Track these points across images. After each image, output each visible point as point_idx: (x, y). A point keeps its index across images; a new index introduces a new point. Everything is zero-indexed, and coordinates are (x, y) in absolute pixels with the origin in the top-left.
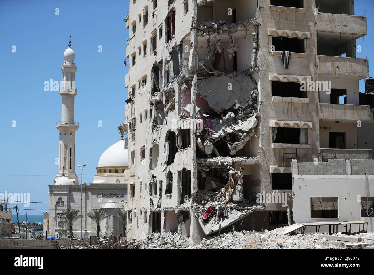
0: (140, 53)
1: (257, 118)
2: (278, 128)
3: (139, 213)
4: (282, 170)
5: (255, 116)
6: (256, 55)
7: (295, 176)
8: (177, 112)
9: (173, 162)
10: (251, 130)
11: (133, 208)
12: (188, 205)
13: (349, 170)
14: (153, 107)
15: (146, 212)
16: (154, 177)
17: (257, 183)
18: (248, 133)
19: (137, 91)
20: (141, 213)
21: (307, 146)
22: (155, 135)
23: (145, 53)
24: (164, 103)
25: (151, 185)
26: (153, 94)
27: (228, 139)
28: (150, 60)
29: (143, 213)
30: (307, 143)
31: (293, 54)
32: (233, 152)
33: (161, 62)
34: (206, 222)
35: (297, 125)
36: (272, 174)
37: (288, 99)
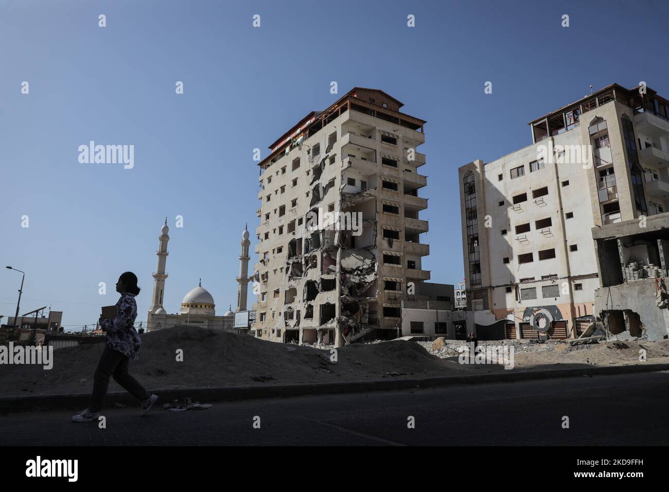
0: (274, 232)
1: (375, 275)
2: (386, 281)
3: (271, 331)
4: (389, 305)
5: (374, 274)
6: (376, 239)
7: (403, 309)
8: (320, 268)
9: (314, 299)
10: (372, 282)
11: (264, 328)
12: (333, 324)
13: (428, 307)
14: (291, 266)
15: (279, 331)
16: (290, 308)
17: (375, 312)
18: (369, 283)
19: (270, 256)
20: (273, 331)
21: (401, 292)
22: (292, 283)
23: (281, 232)
24: (303, 263)
25: (285, 313)
26: (289, 258)
27: (355, 286)
28: (287, 238)
29: (276, 331)
30: (400, 290)
31: (394, 240)
32: (359, 294)
33: (301, 239)
34: (346, 335)
35: (396, 280)
36: (384, 308)
37: (391, 265)
